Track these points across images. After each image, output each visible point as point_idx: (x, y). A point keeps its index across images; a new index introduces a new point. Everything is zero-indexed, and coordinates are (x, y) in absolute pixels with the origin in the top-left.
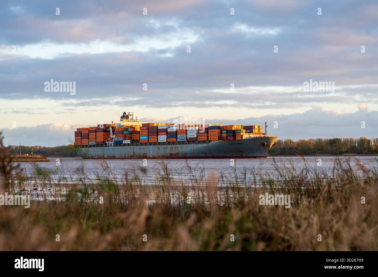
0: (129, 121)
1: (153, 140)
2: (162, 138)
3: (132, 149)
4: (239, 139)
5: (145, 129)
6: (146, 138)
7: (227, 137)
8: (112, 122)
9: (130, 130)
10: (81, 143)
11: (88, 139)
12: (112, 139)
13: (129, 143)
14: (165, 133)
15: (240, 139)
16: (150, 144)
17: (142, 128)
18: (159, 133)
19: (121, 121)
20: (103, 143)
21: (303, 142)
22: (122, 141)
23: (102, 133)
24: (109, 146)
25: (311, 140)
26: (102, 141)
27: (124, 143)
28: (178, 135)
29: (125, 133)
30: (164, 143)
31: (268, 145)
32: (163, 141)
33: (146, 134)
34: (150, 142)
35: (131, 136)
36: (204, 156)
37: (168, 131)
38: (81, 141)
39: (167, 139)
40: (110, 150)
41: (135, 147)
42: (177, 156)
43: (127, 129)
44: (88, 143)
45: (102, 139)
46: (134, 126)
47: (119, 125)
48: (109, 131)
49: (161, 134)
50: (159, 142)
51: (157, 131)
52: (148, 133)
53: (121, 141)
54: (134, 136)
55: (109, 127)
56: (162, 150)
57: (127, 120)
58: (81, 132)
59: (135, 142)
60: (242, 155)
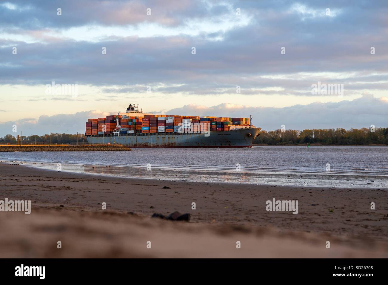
0: (134, 113)
1: (153, 130)
2: (161, 129)
3: (136, 139)
4: (226, 130)
5: (146, 120)
6: (147, 128)
7: (216, 128)
8: (118, 114)
9: (134, 121)
10: (91, 133)
11: (98, 129)
12: (118, 129)
13: (133, 133)
14: (164, 124)
15: (228, 130)
16: (151, 134)
17: (144, 120)
18: (158, 124)
19: (127, 112)
20: (111, 133)
21: (355, 131)
22: (127, 131)
23: (110, 124)
24: (115, 136)
25: (364, 129)
26: (110, 131)
27: (128, 133)
28: (174, 126)
29: (130, 123)
30: (162, 134)
31: (252, 136)
32: (162, 132)
33: (147, 124)
34: (150, 132)
35: (135, 126)
36: (197, 145)
37: (166, 122)
38: (91, 130)
39: (165, 129)
40: (117, 139)
41: (138, 137)
42: (173, 146)
43: (131, 120)
44: (98, 133)
45: (110, 129)
46: (138, 118)
47: (124, 116)
48: (116, 122)
49: (160, 125)
50: (158, 132)
51: (157, 122)
52: (149, 124)
53: (125, 131)
54: (138, 127)
55: (116, 119)
56: (161, 140)
57: (133, 112)
58: (91, 123)
59: (138, 132)
60: (230, 145)
